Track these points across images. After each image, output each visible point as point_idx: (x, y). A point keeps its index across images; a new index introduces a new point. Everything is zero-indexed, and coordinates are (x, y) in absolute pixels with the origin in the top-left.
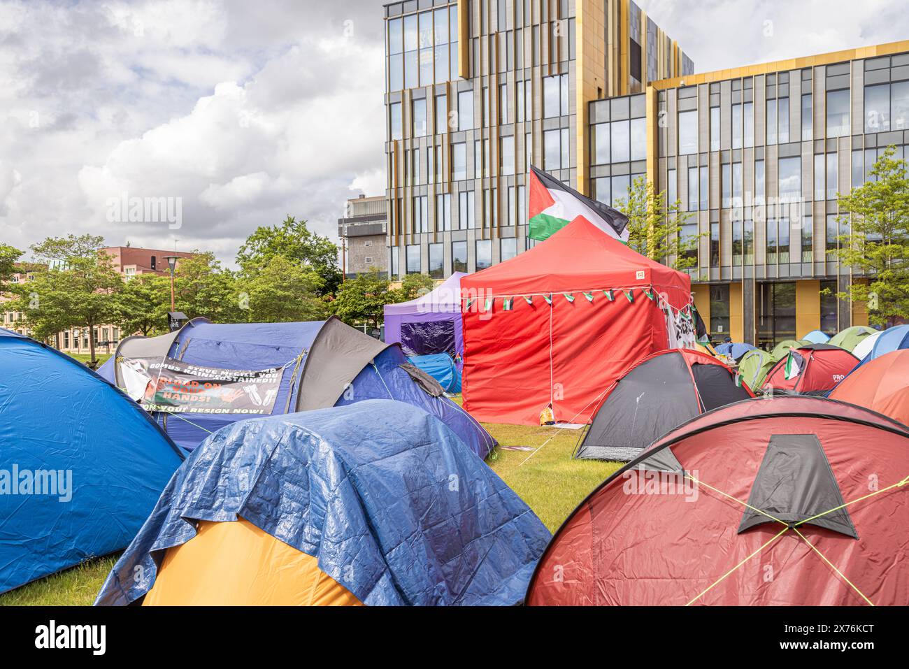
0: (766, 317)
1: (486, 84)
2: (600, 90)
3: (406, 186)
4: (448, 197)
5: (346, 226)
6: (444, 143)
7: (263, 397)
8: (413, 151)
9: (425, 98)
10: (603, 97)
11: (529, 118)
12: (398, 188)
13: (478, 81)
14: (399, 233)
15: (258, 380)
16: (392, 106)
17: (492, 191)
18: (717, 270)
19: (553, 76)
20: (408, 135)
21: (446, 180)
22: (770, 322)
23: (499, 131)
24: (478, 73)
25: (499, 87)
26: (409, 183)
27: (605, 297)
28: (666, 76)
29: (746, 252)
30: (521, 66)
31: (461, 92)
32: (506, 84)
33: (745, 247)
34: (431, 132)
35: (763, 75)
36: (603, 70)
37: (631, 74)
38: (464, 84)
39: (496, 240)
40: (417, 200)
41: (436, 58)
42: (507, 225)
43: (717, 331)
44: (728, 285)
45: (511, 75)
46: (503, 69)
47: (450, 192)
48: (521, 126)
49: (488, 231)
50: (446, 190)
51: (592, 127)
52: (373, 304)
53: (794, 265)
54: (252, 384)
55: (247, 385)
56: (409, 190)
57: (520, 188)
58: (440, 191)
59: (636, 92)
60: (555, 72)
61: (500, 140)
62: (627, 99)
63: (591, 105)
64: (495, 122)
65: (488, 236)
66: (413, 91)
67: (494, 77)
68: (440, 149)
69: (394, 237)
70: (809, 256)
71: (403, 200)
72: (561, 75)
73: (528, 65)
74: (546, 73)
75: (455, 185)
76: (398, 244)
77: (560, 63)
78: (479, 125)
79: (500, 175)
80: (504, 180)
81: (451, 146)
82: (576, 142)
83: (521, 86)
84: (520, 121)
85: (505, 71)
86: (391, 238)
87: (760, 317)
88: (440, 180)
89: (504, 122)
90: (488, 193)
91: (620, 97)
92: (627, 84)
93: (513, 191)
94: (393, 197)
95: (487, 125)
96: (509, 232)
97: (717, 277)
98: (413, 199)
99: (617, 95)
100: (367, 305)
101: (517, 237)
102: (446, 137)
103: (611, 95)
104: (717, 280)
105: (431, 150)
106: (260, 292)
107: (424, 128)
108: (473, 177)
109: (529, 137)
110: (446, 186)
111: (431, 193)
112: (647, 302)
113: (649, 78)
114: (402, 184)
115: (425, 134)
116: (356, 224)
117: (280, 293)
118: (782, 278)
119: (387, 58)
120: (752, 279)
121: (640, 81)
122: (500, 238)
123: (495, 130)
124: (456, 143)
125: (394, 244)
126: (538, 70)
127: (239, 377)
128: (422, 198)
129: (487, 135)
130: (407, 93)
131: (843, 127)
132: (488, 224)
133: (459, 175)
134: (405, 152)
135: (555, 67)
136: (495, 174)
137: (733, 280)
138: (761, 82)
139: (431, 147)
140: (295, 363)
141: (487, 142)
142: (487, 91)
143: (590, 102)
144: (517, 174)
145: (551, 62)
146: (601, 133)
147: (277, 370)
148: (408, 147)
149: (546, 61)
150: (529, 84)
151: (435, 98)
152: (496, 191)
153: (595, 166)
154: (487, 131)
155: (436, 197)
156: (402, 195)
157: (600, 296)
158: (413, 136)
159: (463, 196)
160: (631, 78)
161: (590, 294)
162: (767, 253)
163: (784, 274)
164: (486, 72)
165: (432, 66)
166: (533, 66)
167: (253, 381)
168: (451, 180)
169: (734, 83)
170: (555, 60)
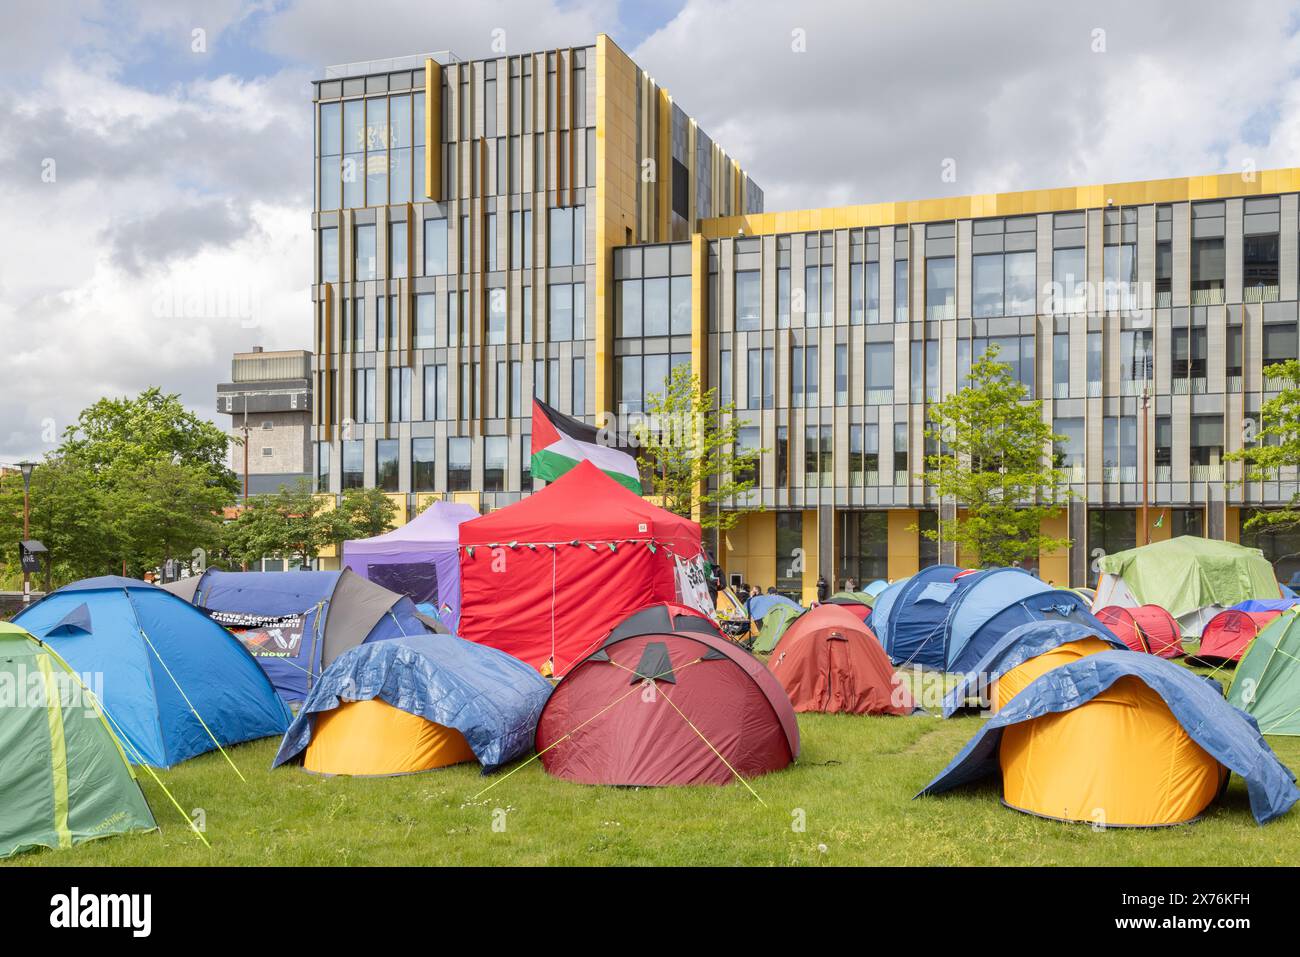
0: (850, 558)
1: (467, 211)
2: (629, 231)
3: (343, 352)
4: (406, 372)
5: (229, 396)
6: (402, 292)
7: (288, 640)
8: (355, 301)
9: (375, 224)
10: (634, 243)
11: (529, 263)
12: (330, 354)
13: (455, 205)
14: (332, 421)
15: (282, 625)
16: (324, 231)
17: (473, 366)
18: (784, 492)
19: (563, 208)
20: (348, 277)
21: (405, 346)
22: (855, 565)
23: (484, 281)
24: (455, 194)
25: (486, 217)
26: (349, 348)
27: (609, 548)
28: (723, 212)
29: (823, 470)
30: (517, 188)
31: (429, 220)
32: (495, 214)
33: (822, 463)
34: (383, 274)
35: (846, 229)
36: (634, 203)
37: (674, 209)
38: (435, 210)
39: (479, 438)
40: (361, 374)
41: (392, 167)
42: (494, 416)
43: (785, 576)
44: (801, 512)
45: (503, 201)
46: (492, 191)
47: (411, 364)
48: (516, 275)
49: (466, 425)
50: (405, 362)
51: (618, 283)
52: (301, 530)
53: (885, 489)
54: (275, 628)
55: (271, 629)
56: (348, 358)
57: (514, 364)
58: (394, 362)
59: (681, 238)
60: (567, 201)
61: (486, 293)
62: (666, 249)
63: (616, 252)
64: (478, 267)
65: (466, 431)
66: (356, 211)
67: (478, 202)
68: (395, 301)
69: (323, 428)
70: (903, 476)
71: (338, 373)
72: (575, 206)
73: (528, 188)
74: (554, 202)
75: (419, 354)
76: (330, 438)
77: (574, 190)
78: (454, 269)
79: (485, 344)
80: (492, 351)
81: (413, 298)
82: (594, 303)
83: (517, 218)
84: (515, 267)
85: (495, 194)
86: (319, 429)
87: (842, 559)
88: (395, 346)
89: (492, 268)
90: (467, 370)
91: (657, 244)
92: (668, 223)
93: (503, 368)
94: (323, 367)
95: (467, 269)
96: (496, 427)
97: (784, 501)
98: (354, 372)
99: (653, 242)
100: (293, 532)
101: (509, 434)
102: (405, 284)
103: (644, 237)
104: (785, 507)
105: (383, 303)
106: (143, 513)
107: (372, 268)
108: (446, 346)
109: (529, 292)
110: (405, 355)
111: (381, 365)
112: (648, 555)
113: (699, 214)
114: (337, 349)
115: (371, 277)
116: (247, 394)
117: (172, 514)
118: (870, 506)
119: (317, 160)
120: (830, 506)
121: (686, 217)
122: (485, 435)
123: (478, 278)
124: (420, 294)
125: (323, 437)
126: (541, 196)
127: (263, 622)
128: (368, 372)
129: (466, 285)
130: (347, 215)
131: (947, 306)
132: (467, 414)
133: (424, 341)
134: (343, 302)
135: (567, 194)
136: (478, 342)
137: (806, 507)
138: (843, 240)
139: (383, 297)
140: (317, 610)
141: (467, 296)
142: (467, 221)
143: (615, 249)
144: (510, 344)
145: (561, 188)
146: (630, 293)
147: (299, 615)
148: (348, 294)
149: (554, 186)
150: (529, 216)
151: (389, 225)
152: (478, 367)
153: (622, 339)
154: (466, 279)
155: (389, 370)
156: (337, 366)
157: (604, 547)
158: (355, 280)
159: (430, 372)
160: (674, 215)
161: (593, 544)
162: (850, 471)
163: (872, 500)
164: (466, 194)
165: (386, 178)
166: (536, 190)
167: (277, 625)
168: (412, 347)
169: (810, 238)
170: (567, 185)
